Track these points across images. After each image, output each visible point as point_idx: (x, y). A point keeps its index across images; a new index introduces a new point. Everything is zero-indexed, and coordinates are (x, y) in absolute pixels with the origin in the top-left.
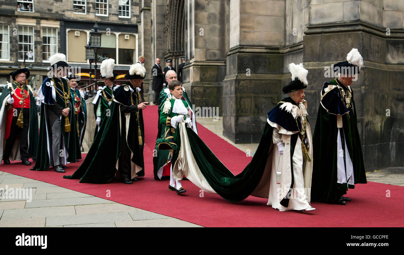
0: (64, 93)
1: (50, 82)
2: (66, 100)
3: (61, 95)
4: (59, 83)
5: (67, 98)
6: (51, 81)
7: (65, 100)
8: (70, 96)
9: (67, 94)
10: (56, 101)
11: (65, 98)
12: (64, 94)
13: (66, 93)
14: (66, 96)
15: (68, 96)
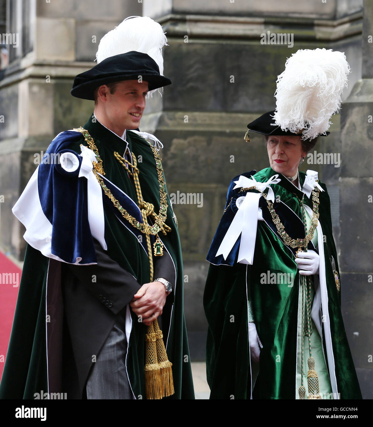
0: (143, 208)
1: (77, 151)
2: (153, 238)
3: (129, 218)
4: (117, 155)
5: (155, 230)
6: (83, 147)
7: (148, 239)
8: (169, 221)
9: (157, 210)
10: (106, 248)
11: (147, 229)
12: (143, 213)
13: (150, 207)
14: (151, 220)
15: (161, 220)
